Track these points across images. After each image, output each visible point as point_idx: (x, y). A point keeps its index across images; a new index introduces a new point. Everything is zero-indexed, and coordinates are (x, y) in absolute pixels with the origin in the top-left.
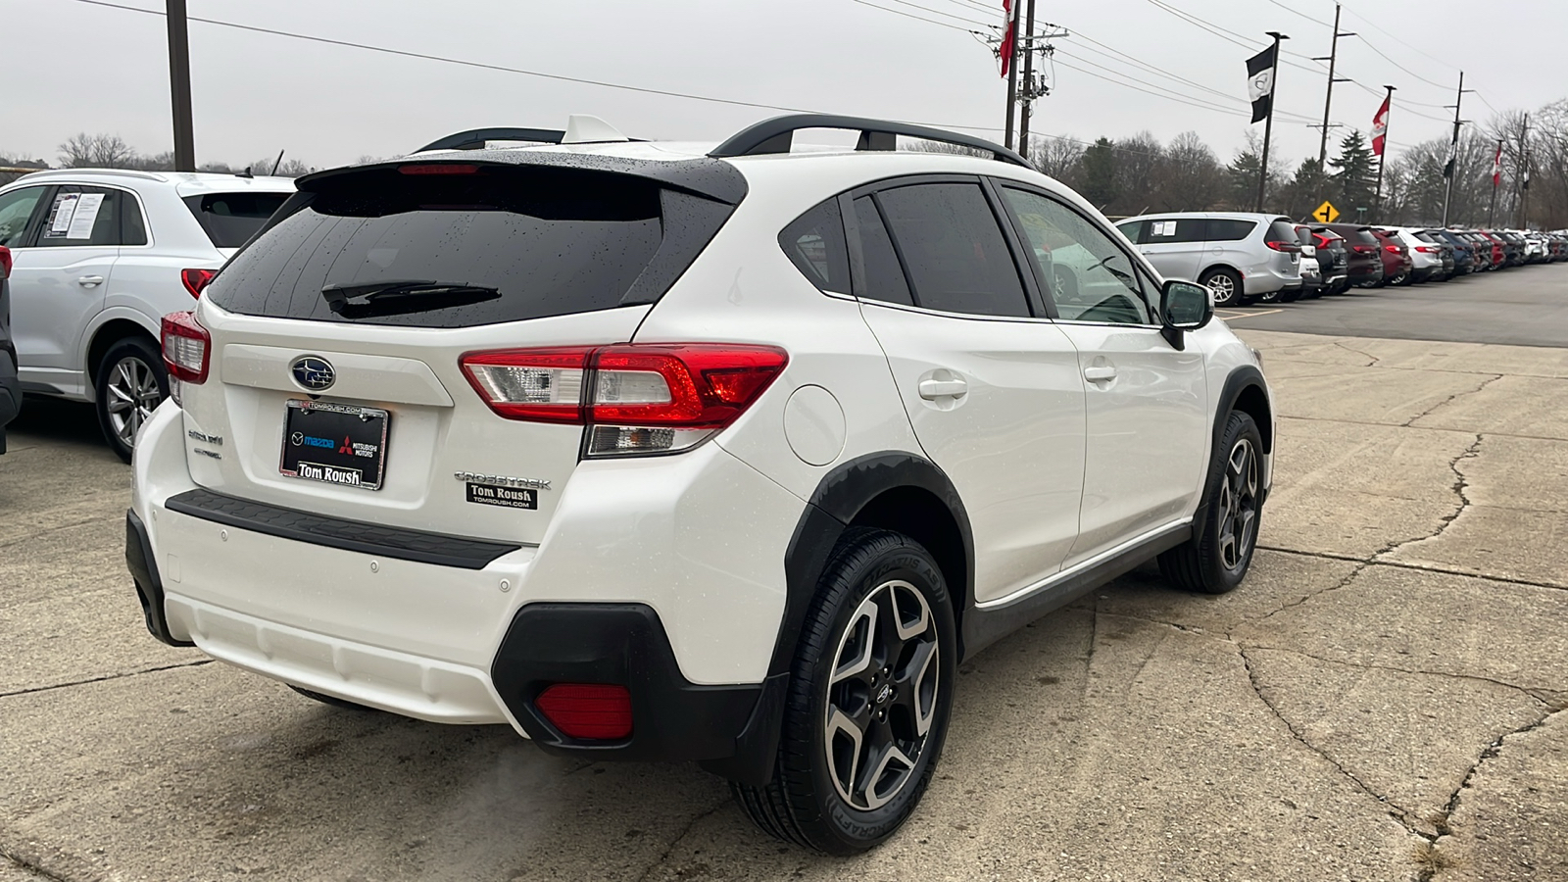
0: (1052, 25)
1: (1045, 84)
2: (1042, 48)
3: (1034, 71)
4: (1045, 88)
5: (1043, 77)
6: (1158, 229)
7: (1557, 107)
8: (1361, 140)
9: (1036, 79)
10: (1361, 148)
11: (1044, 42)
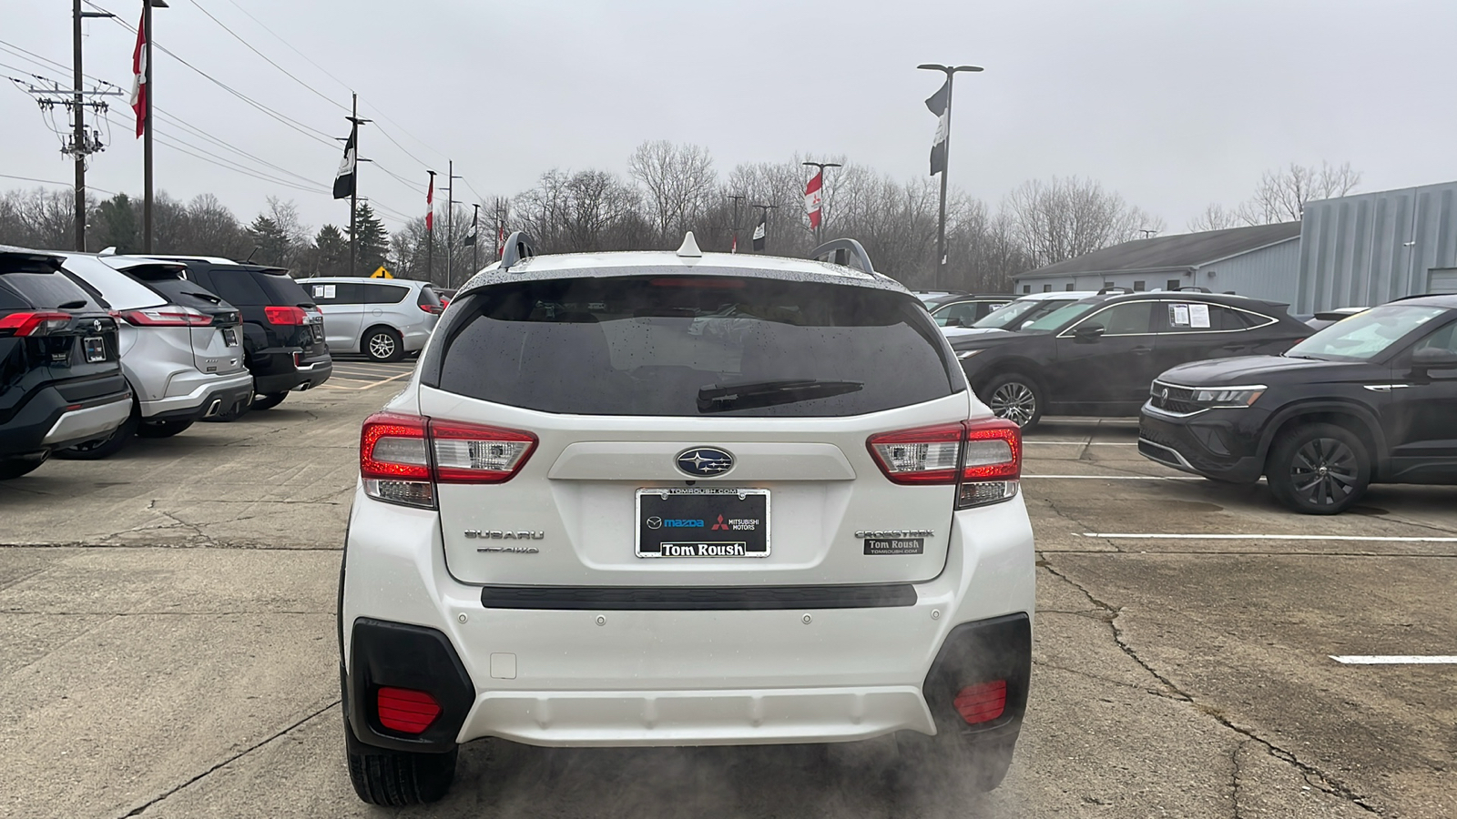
0: (105, 83)
1: (99, 140)
2: (94, 104)
3: (87, 126)
4: (99, 145)
5: (96, 133)
6: (319, 292)
7: (527, 195)
8: (370, 212)
9: (89, 133)
10: (371, 219)
11: (97, 99)
